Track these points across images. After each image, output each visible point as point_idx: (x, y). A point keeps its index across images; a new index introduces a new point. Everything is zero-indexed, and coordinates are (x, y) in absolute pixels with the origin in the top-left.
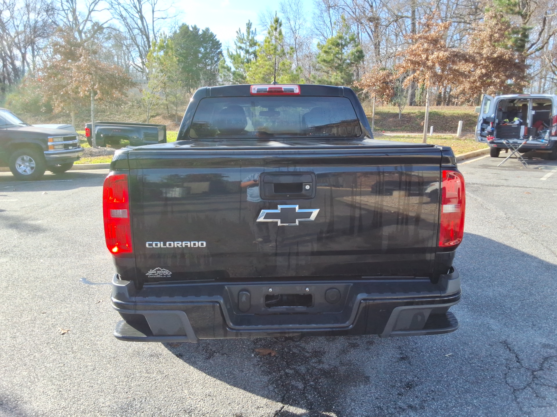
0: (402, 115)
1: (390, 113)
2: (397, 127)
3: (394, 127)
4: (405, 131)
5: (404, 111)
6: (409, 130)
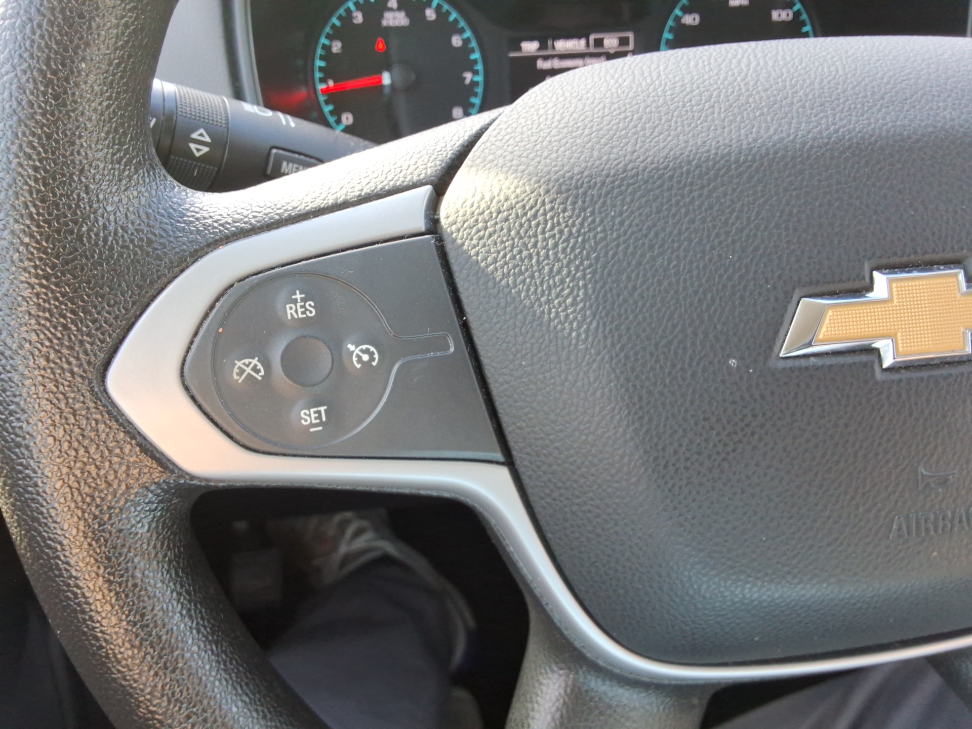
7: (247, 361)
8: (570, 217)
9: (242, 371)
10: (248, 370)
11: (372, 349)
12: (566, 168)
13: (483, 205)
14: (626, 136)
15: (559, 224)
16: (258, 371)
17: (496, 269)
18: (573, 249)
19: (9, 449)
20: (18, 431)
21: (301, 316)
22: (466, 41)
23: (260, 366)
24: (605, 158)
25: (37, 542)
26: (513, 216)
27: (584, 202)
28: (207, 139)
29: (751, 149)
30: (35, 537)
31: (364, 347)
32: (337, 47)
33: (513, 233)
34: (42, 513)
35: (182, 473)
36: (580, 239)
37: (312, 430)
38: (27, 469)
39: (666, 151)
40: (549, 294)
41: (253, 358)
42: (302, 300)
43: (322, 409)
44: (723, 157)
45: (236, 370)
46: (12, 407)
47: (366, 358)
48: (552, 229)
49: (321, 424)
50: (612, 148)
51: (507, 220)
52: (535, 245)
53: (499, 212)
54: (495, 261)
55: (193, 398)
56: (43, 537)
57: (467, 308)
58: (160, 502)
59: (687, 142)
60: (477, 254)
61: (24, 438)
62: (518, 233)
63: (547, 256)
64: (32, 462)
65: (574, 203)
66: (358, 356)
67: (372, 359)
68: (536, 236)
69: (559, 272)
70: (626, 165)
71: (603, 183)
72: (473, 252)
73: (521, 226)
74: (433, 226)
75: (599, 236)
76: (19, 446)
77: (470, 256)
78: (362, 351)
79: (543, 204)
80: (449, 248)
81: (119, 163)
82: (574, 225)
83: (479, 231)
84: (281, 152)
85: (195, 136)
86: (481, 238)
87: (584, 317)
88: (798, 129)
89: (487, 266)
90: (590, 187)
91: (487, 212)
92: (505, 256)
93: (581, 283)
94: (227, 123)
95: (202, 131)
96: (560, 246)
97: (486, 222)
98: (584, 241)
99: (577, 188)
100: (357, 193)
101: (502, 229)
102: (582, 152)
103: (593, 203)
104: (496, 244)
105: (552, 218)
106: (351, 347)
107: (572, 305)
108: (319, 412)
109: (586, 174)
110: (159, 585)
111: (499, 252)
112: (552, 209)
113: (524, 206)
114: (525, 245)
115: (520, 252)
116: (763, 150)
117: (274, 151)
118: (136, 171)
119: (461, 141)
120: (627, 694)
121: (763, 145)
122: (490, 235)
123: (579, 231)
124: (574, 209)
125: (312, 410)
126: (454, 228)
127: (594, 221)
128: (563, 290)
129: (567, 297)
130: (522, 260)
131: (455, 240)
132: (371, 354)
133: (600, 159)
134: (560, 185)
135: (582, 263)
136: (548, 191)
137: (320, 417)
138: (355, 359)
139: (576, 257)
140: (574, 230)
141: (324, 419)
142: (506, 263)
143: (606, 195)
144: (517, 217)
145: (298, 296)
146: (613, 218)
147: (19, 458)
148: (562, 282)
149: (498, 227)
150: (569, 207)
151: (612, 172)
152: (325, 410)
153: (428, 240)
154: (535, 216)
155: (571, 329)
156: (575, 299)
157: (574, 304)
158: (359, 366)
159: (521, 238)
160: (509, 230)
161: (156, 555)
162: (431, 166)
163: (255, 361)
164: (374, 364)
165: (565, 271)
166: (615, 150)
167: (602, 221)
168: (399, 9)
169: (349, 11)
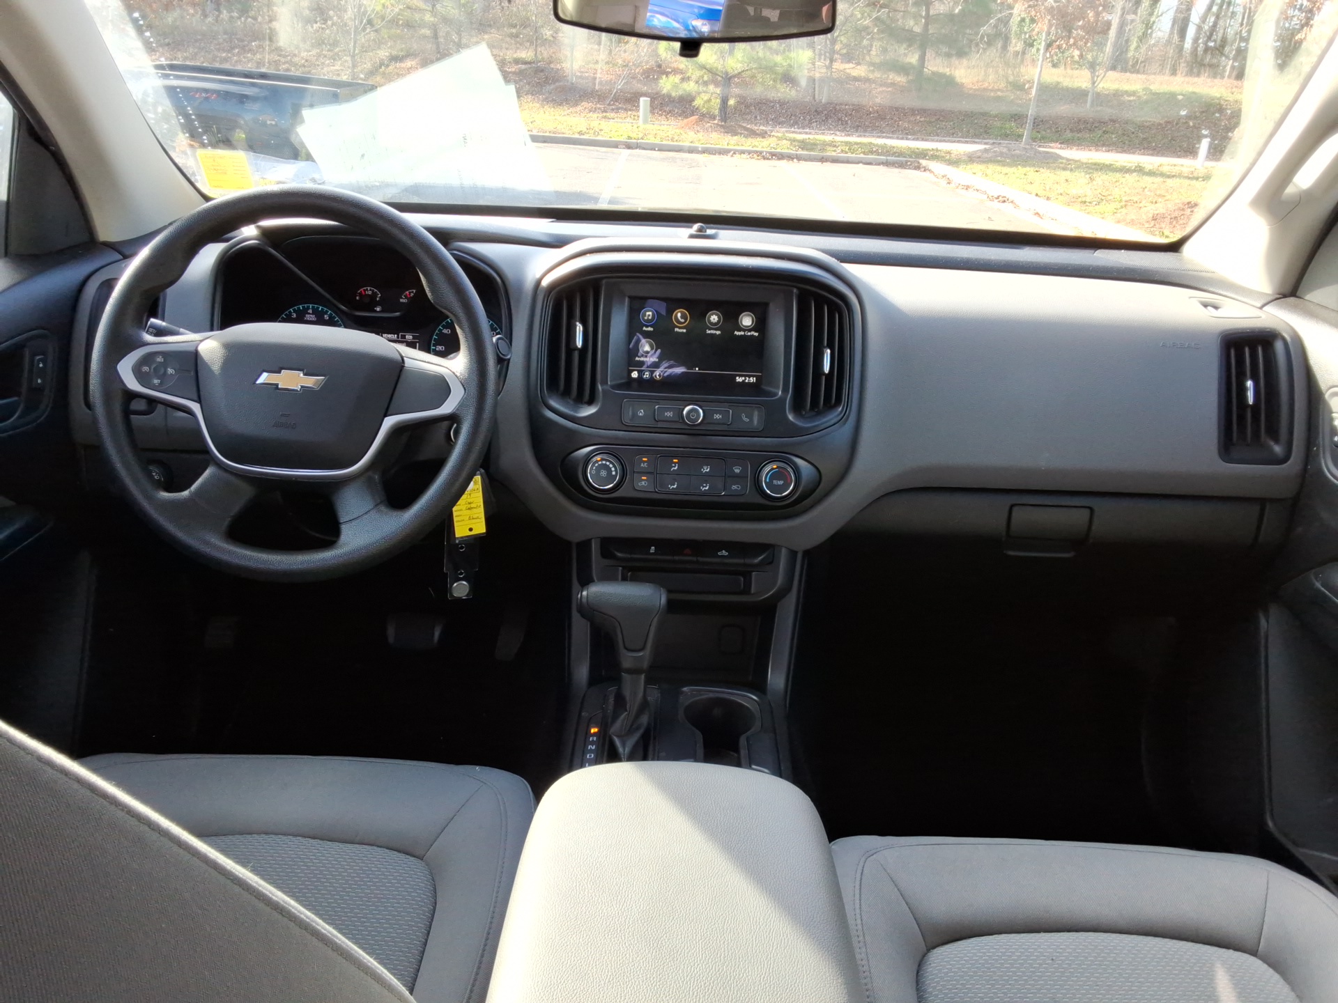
0: (1098, 95)
1: (1062, 89)
2: (1080, 131)
3: (1072, 131)
4: (1103, 145)
5: (1101, 85)
6: (1114, 144)
168: (312, 314)
169: (290, 312)
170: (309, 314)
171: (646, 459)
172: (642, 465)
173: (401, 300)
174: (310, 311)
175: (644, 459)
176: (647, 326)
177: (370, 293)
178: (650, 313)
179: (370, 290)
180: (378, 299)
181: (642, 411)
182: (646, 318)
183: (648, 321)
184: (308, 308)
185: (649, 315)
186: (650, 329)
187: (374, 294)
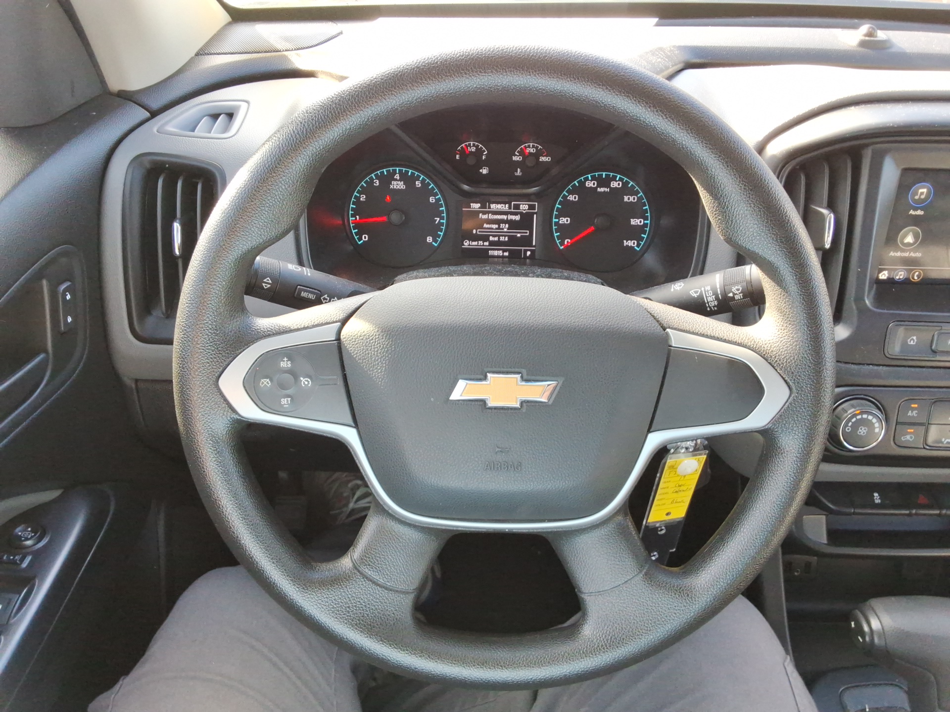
7: (265, 380)
8: (384, 341)
9: (263, 383)
10: (265, 383)
11: (309, 380)
12: (386, 323)
13: (356, 333)
14: (409, 314)
15: (380, 343)
16: (268, 384)
17: (357, 357)
18: (383, 353)
19: (185, 400)
20: (189, 395)
21: (285, 366)
22: (438, 200)
23: (269, 382)
24: (400, 321)
25: (189, 432)
26: (365, 338)
27: (389, 336)
28: (270, 282)
29: (451, 324)
30: (188, 430)
31: (306, 379)
32: (363, 198)
33: (364, 344)
34: (192, 423)
35: (240, 415)
36: (386, 349)
37: (285, 406)
38: (189, 407)
39: (422, 321)
40: (373, 368)
41: (267, 379)
42: (287, 361)
43: (289, 399)
44: (440, 326)
45: (261, 382)
46: (188, 387)
47: (306, 383)
48: (377, 345)
49: (288, 404)
50: (404, 318)
51: (362, 339)
52: (371, 350)
53: (360, 336)
54: (357, 353)
55: (246, 390)
56: (191, 431)
57: (346, 369)
58: (231, 424)
59: (429, 319)
60: (351, 350)
61: (190, 397)
62: (366, 345)
63: (374, 354)
64: (192, 405)
65: (386, 337)
66: (304, 382)
67: (309, 384)
68: (371, 346)
69: (377, 360)
70: (406, 325)
71: (397, 330)
72: (350, 349)
73: (367, 342)
74: (338, 339)
75: (393, 349)
76: (188, 400)
77: (349, 351)
78: (305, 380)
79: (376, 335)
80: (342, 347)
81: (232, 311)
82: (385, 344)
83: (353, 342)
84: (301, 287)
85: (265, 280)
86: (353, 345)
87: (384, 377)
88: (470, 319)
89: (354, 355)
90: (392, 331)
91: (356, 336)
92: (360, 352)
93: (384, 365)
94: (280, 269)
95: (268, 278)
96: (379, 351)
97: (355, 339)
98: (387, 350)
99: (388, 331)
100: (312, 324)
101: (360, 342)
102: (393, 318)
103: (393, 337)
104: (358, 347)
105: (378, 341)
106: (302, 379)
107: (380, 372)
108: (288, 400)
109: (392, 326)
110: (227, 453)
111: (358, 350)
112: (378, 337)
113: (369, 335)
114: (368, 349)
115: (365, 351)
116: (455, 325)
117: (299, 287)
118: (237, 313)
119: (356, 306)
120: (402, 528)
121: (456, 323)
122: (356, 344)
123: (386, 347)
124: (386, 339)
125: (285, 399)
126: (345, 340)
127: (392, 343)
128: (378, 367)
129: (379, 369)
130: (366, 354)
131: (344, 344)
132: (308, 382)
133: (398, 321)
134: (382, 329)
135: (385, 358)
136: (378, 331)
137: (288, 402)
138: (302, 383)
139: (384, 356)
140: (385, 346)
141: (289, 402)
142: (360, 355)
143: (398, 335)
144: (366, 339)
145: (285, 359)
146: (399, 343)
147: (187, 403)
148: (378, 364)
149: (359, 341)
150: (384, 338)
151: (401, 327)
152: (290, 400)
153: (335, 343)
154: (372, 339)
155: (379, 381)
156: (381, 370)
157: (381, 372)
158: (303, 386)
159: (366, 347)
160: (363, 343)
161: (227, 443)
162: (342, 316)
163: (268, 380)
164: (309, 385)
165: (379, 360)
166: (404, 319)
167: (394, 344)
168: (400, 180)
169: (371, 179)
170: (396, 180)
171: (916, 406)
172: (910, 414)
173: (515, 158)
174: (397, 176)
175: (913, 406)
176: (916, 209)
177: (473, 149)
178: (925, 190)
179: (474, 145)
180: (484, 157)
181: (915, 338)
182: (917, 197)
183: (920, 201)
184: (395, 172)
185: (922, 193)
186: (920, 212)
187: (479, 152)
